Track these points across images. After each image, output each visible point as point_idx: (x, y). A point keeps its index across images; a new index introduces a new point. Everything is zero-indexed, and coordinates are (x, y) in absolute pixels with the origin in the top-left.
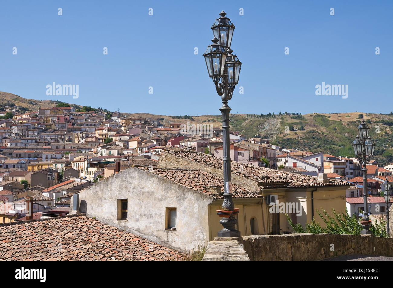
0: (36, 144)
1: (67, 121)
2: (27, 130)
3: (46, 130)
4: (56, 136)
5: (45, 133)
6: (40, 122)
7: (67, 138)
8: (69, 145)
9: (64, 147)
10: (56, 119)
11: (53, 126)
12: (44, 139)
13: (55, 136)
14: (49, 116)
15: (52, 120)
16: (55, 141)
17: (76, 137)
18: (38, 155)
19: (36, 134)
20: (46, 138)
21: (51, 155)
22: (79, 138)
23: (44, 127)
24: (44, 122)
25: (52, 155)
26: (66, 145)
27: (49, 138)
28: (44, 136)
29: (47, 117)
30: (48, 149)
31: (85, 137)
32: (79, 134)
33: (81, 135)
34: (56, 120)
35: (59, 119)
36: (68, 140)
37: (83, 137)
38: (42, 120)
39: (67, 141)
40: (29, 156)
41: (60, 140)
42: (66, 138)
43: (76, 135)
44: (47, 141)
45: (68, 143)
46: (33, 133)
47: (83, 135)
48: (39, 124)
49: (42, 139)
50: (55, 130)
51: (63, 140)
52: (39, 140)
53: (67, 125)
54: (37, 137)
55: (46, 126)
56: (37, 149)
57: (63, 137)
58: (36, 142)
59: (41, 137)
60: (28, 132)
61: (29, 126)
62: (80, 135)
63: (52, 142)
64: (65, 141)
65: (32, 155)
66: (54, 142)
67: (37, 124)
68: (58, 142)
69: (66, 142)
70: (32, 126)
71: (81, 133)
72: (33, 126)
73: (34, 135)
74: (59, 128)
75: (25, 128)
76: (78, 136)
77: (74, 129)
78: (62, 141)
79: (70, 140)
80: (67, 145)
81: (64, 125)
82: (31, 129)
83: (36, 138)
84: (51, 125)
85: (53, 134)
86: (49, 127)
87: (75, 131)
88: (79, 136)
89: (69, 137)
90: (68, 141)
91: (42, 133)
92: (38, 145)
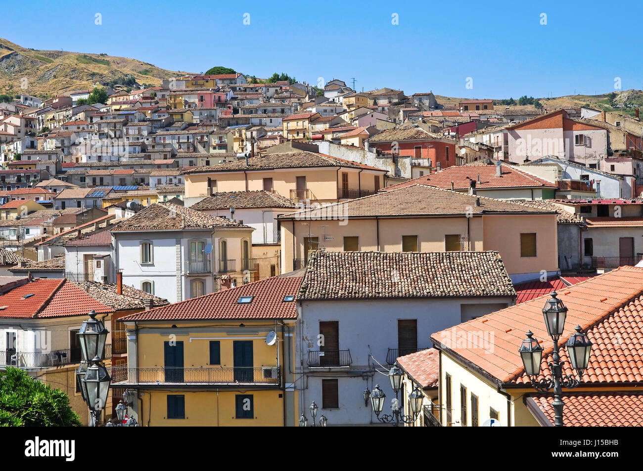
0: (143, 154)
1: (220, 103)
2: (125, 124)
3: (169, 125)
4: (190, 136)
5: (167, 130)
6: (158, 107)
7: (215, 141)
8: (220, 156)
9: (208, 163)
10: (194, 100)
11: (187, 117)
12: (164, 145)
13: (188, 137)
14: (181, 93)
15: (186, 102)
16: (188, 148)
17: (236, 140)
18: (143, 180)
19: (145, 133)
20: (167, 142)
21: (168, 179)
22: (243, 141)
23: (164, 118)
24: (168, 108)
25: (171, 177)
26: (213, 156)
27: (175, 141)
28: (164, 139)
29: (175, 97)
30: (167, 166)
31: (256, 138)
32: (244, 131)
33: (249, 134)
34: (196, 101)
35: (201, 99)
36: (217, 145)
37: (252, 138)
38: (163, 104)
39: (214, 148)
40: (123, 182)
41: (200, 147)
42: (213, 140)
43: (237, 135)
44: (169, 149)
45: (217, 151)
46: (139, 130)
47: (252, 133)
48: (155, 112)
49: (159, 144)
50: (191, 125)
51: (206, 145)
52: (153, 147)
53: (220, 113)
54: (148, 139)
55: (172, 115)
56: (142, 166)
57: (206, 139)
58: (143, 151)
59: (157, 139)
60: (127, 129)
61: (130, 117)
62: (245, 134)
63: (182, 152)
64: (211, 149)
65: (129, 180)
66: (186, 151)
67: (150, 112)
68: (195, 149)
69: (212, 151)
70: (138, 115)
71: (247, 129)
72: (142, 117)
73: (142, 135)
74: (201, 121)
75: (122, 120)
76: (241, 135)
77: (235, 122)
78: (204, 147)
79: (222, 146)
80: (216, 157)
81: (213, 112)
82: (136, 122)
83: (143, 143)
84: (182, 114)
85: (183, 132)
86: (179, 117)
87: (237, 124)
88: (244, 136)
89: (220, 138)
90: (217, 147)
91: (159, 132)
92: (149, 158)
